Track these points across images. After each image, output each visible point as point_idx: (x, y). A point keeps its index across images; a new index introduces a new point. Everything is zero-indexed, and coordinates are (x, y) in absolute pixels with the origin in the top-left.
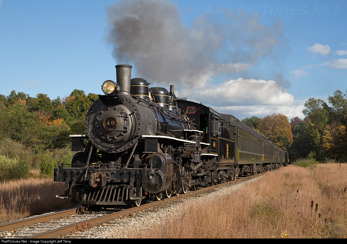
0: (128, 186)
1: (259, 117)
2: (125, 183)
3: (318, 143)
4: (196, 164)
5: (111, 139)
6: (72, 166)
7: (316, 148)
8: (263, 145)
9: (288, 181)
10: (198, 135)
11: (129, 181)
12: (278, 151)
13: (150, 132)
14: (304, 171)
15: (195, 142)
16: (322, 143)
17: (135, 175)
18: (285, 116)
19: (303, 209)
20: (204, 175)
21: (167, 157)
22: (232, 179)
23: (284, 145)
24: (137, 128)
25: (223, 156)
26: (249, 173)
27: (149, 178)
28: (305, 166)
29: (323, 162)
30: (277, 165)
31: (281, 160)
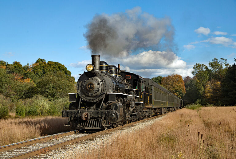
0: (102, 119)
1: (163, 77)
2: (100, 118)
3: (202, 94)
4: (132, 107)
5: (91, 95)
6: (69, 109)
7: (201, 96)
8: (168, 96)
9: (182, 119)
10: (134, 91)
11: (102, 116)
12: (176, 99)
13: (111, 91)
14: (193, 112)
15: (132, 96)
16: (205, 93)
17: (105, 114)
18: (180, 76)
19: (192, 137)
20: (136, 114)
21: (120, 104)
22: (150, 117)
23: (179, 95)
24: (105, 89)
25: (146, 103)
26: (159, 113)
27: (112, 115)
28: (193, 109)
29: (206, 106)
30: (176, 108)
31: (178, 105)
